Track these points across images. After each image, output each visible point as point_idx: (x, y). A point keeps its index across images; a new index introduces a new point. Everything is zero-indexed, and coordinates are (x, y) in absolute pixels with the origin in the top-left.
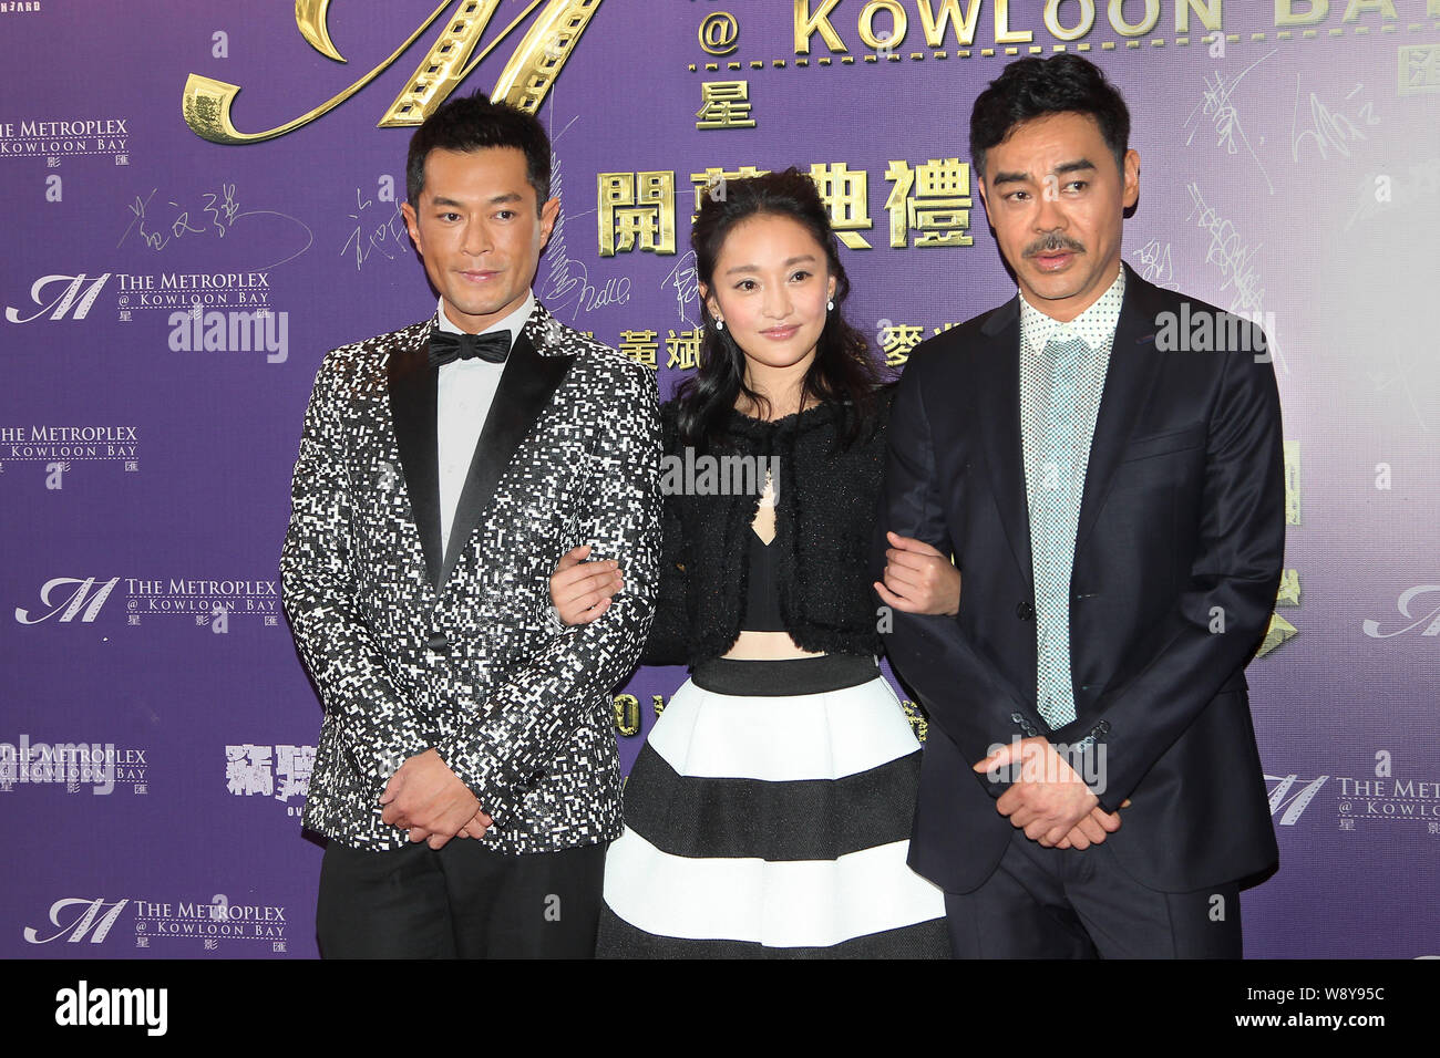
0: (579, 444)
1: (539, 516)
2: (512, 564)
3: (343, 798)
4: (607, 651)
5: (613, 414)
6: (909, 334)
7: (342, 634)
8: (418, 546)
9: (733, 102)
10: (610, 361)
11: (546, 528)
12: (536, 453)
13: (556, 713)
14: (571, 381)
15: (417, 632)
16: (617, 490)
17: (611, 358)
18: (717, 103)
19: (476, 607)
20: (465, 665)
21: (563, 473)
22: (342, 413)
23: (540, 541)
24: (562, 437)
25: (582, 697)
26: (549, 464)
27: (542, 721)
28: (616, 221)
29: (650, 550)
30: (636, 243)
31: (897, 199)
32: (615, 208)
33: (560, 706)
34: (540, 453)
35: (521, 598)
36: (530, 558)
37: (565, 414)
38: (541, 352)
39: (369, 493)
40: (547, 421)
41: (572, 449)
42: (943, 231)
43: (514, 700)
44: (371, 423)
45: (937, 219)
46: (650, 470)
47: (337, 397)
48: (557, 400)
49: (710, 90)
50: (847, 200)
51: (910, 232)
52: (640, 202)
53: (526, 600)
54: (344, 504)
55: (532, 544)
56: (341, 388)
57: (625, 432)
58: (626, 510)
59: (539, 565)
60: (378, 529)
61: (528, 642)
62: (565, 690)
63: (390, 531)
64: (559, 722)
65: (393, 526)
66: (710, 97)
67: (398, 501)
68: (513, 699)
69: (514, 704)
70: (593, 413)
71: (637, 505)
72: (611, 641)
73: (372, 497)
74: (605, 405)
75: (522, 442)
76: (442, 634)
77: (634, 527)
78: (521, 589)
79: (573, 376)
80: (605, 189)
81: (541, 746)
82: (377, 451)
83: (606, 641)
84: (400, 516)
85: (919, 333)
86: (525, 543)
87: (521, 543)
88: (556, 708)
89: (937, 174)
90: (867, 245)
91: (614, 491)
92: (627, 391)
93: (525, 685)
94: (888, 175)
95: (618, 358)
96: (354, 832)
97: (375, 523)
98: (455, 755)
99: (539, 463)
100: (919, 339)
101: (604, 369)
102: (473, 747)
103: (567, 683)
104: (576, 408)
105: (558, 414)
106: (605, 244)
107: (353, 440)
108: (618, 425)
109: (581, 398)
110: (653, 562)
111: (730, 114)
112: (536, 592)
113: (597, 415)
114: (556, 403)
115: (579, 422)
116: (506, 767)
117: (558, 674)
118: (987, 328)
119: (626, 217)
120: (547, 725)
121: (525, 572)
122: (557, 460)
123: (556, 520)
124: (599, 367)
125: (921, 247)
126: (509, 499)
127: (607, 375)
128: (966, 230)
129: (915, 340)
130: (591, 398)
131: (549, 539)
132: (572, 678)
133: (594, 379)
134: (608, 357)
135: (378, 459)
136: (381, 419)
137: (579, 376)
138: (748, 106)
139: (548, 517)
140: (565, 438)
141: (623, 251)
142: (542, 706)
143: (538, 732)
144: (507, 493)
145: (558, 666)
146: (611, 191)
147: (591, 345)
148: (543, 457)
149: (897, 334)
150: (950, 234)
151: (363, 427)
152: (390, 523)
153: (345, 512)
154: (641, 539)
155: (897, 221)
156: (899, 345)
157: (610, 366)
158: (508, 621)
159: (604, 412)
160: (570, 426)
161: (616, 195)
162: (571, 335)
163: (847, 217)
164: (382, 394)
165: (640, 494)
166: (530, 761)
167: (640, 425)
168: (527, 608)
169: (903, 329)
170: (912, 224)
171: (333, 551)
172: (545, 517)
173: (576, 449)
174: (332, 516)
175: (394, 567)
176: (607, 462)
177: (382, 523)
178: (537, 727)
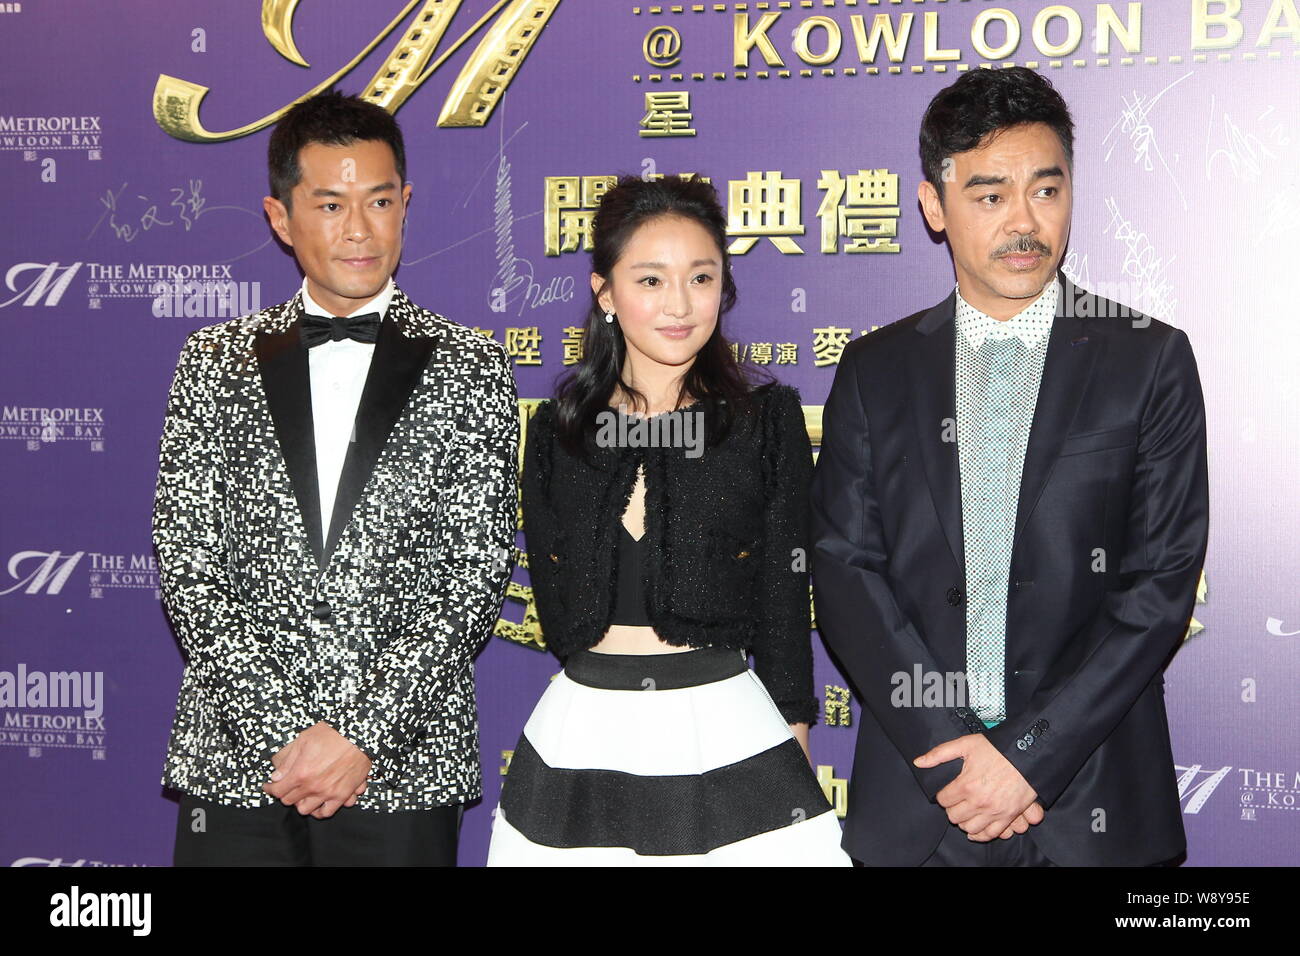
0: (451, 422)
1: (418, 492)
2: (395, 538)
3: (209, 757)
4: (474, 612)
5: (480, 393)
6: (837, 335)
7: (226, 612)
8: (298, 519)
9: (674, 111)
10: (471, 342)
11: (425, 503)
12: (412, 431)
13: (435, 675)
14: (438, 362)
15: (299, 602)
16: (480, 460)
17: (471, 338)
18: (659, 112)
19: (362, 578)
20: (352, 632)
21: (439, 450)
22: (215, 392)
23: (418, 514)
24: (436, 416)
25: (457, 658)
26: (425, 442)
27: (423, 683)
28: (562, 223)
29: (507, 515)
30: (580, 245)
31: (828, 207)
32: (561, 210)
33: (437, 668)
34: (416, 432)
35: (401, 569)
36: (411, 532)
37: (436, 393)
38: (406, 334)
39: (246, 469)
40: (418, 400)
41: (446, 427)
42: (872, 238)
43: (395, 667)
44: (244, 402)
45: (866, 227)
46: (510, 442)
47: (207, 376)
48: (426, 380)
49: (654, 100)
50: (781, 207)
51: (840, 239)
52: (585, 204)
53: (406, 570)
54: (218, 479)
55: (412, 518)
56: (210, 368)
57: (491, 410)
58: (488, 478)
59: (419, 537)
60: (257, 503)
61: (406, 610)
62: (441, 652)
63: (269, 505)
64: (438, 683)
65: (271, 500)
66: (653, 106)
67: (276, 477)
68: (393, 666)
69: (395, 671)
70: (462, 392)
71: (498, 473)
72: (477, 602)
73: (249, 472)
74: (472, 384)
75: (397, 421)
76: (325, 603)
77: (494, 494)
78: (401, 560)
79: (439, 357)
80: (552, 192)
81: (424, 707)
82: (253, 429)
83: (471, 603)
84: (279, 491)
85: (848, 335)
86: (407, 518)
87: (403, 518)
88: (435, 670)
89: (867, 185)
90: (799, 250)
91: (477, 460)
92: (492, 371)
93: (403, 652)
94: (821, 185)
95: (477, 339)
96: (224, 790)
97: (253, 497)
98: (346, 724)
99: (415, 441)
100: (847, 341)
101: (467, 350)
102: (362, 715)
103: (441, 645)
104: (446, 388)
105: (429, 393)
106: (551, 244)
107: (227, 418)
108: (484, 403)
109: (449, 378)
110: (510, 527)
111: (672, 123)
112: (416, 563)
113: (466, 394)
114: (425, 383)
115: (450, 401)
116: (395, 731)
117: (432, 638)
118: (921, 327)
119: (571, 219)
120: (428, 687)
121: (406, 545)
122: (431, 438)
123: (433, 495)
124: (462, 347)
125: (850, 253)
126: (389, 476)
127: (470, 355)
128: (893, 238)
129: (843, 342)
130: (459, 378)
131: (428, 513)
132: (445, 641)
133: (459, 360)
134: (468, 338)
135: (255, 436)
136: (255, 398)
137: (444, 357)
138: (689, 115)
139: (426, 492)
140: (439, 417)
141: (568, 251)
142: (422, 669)
143: (420, 694)
144: (386, 470)
145: (431, 632)
146: (558, 194)
147: (450, 326)
148: (419, 435)
149: (826, 336)
150: (878, 241)
151: (236, 406)
152: (269, 497)
153: (220, 487)
154: (500, 505)
155: (828, 229)
156: (828, 346)
157: (472, 347)
158: (391, 591)
159: (472, 390)
160: (442, 405)
161: (562, 198)
162: (429, 316)
163: (781, 223)
164: (253, 374)
165: (501, 464)
166: (414, 722)
167: (503, 403)
168: (406, 579)
169: (832, 331)
170: (842, 231)
171: (209, 525)
172: (424, 493)
173: (448, 427)
174: (207, 492)
175: (274, 540)
176: (472, 437)
177: (261, 497)
178: (420, 689)
